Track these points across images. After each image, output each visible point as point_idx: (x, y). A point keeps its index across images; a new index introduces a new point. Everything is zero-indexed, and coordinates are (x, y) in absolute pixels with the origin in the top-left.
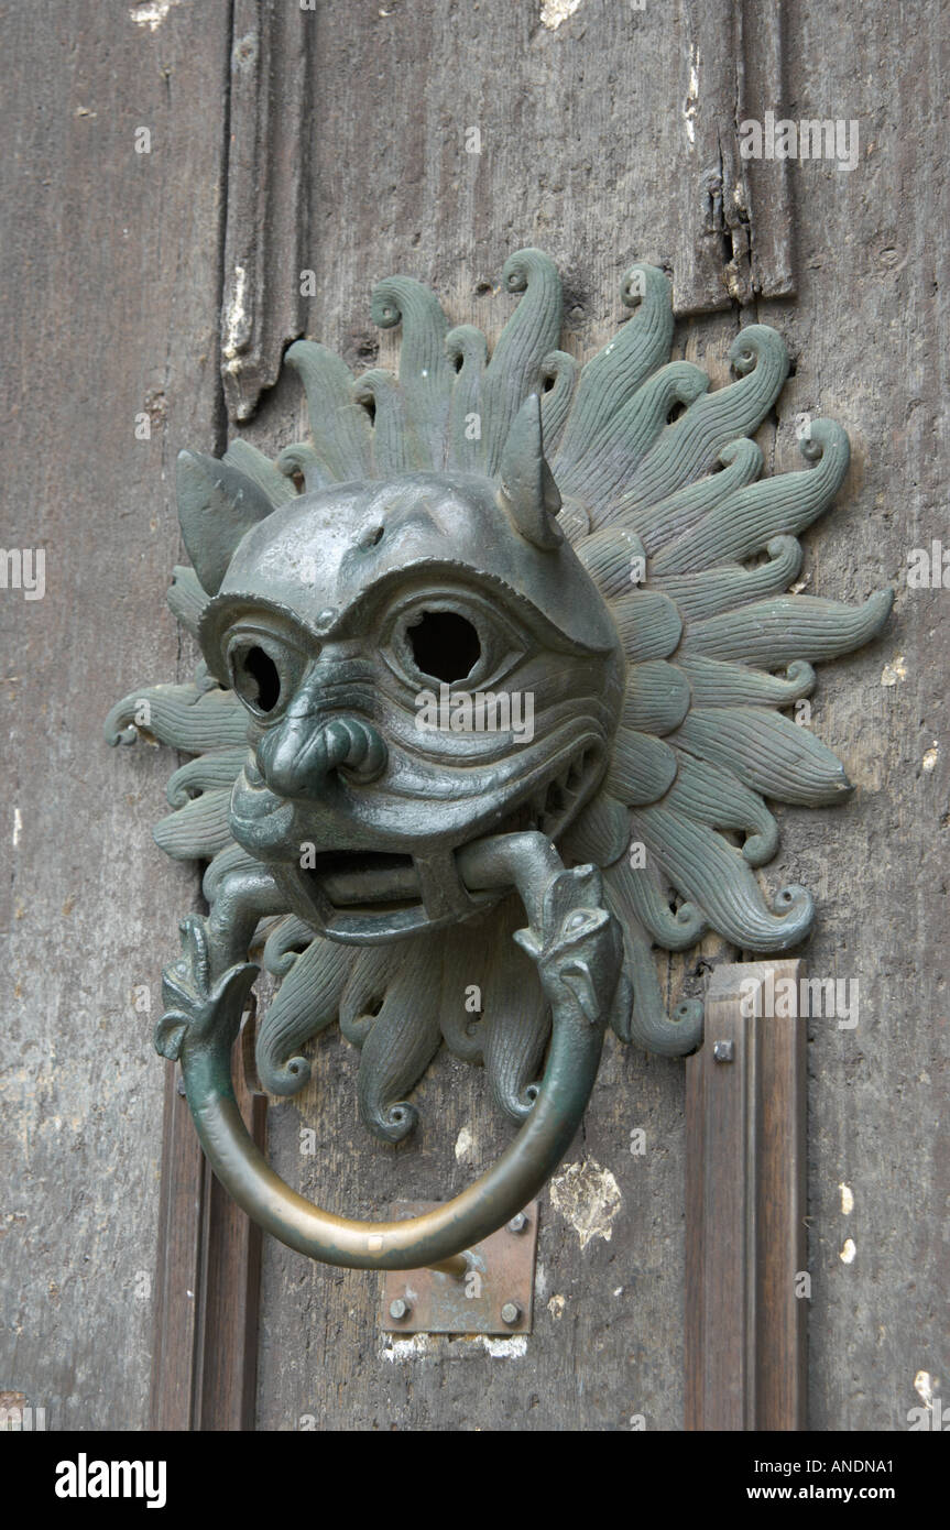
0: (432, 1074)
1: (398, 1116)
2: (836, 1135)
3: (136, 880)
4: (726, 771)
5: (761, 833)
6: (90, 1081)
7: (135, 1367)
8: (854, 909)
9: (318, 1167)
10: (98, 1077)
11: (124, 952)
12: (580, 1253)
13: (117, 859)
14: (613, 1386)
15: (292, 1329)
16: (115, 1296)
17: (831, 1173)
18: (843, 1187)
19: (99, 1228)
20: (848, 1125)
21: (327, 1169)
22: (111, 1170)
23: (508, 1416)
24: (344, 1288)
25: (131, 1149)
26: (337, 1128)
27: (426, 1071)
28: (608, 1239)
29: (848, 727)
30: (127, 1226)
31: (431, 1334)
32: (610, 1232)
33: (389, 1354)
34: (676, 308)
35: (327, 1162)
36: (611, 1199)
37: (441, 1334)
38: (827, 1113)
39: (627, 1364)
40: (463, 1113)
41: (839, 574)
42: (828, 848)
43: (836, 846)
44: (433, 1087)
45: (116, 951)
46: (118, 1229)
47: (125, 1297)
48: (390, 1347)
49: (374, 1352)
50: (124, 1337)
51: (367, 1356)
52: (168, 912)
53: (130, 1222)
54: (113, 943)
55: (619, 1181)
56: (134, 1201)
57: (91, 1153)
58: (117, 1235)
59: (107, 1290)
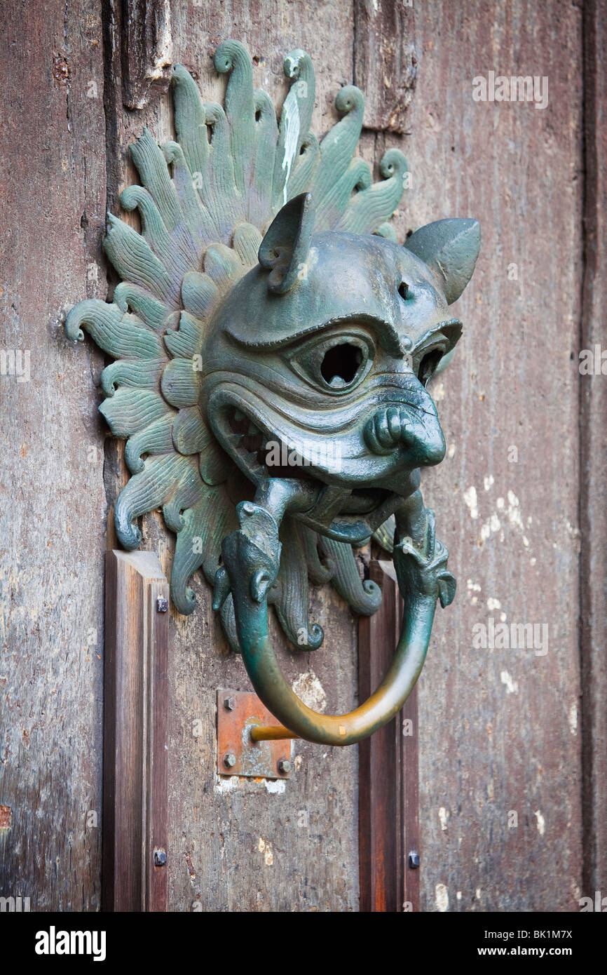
3: (65, 439)
6: (42, 585)
7: (78, 789)
9: (184, 663)
10: (49, 582)
11: (61, 492)
14: (321, 813)
16: (63, 741)
19: (51, 692)
21: (190, 664)
22: (59, 651)
23: (276, 829)
25: (69, 638)
30: (69, 692)
31: (240, 777)
33: (219, 789)
34: (367, 124)
36: (320, 698)
37: (244, 777)
39: (328, 799)
46: (63, 694)
50: (71, 770)
51: (209, 789)
52: (87, 468)
53: (71, 689)
55: (324, 687)
58: (63, 698)
59: (58, 737)
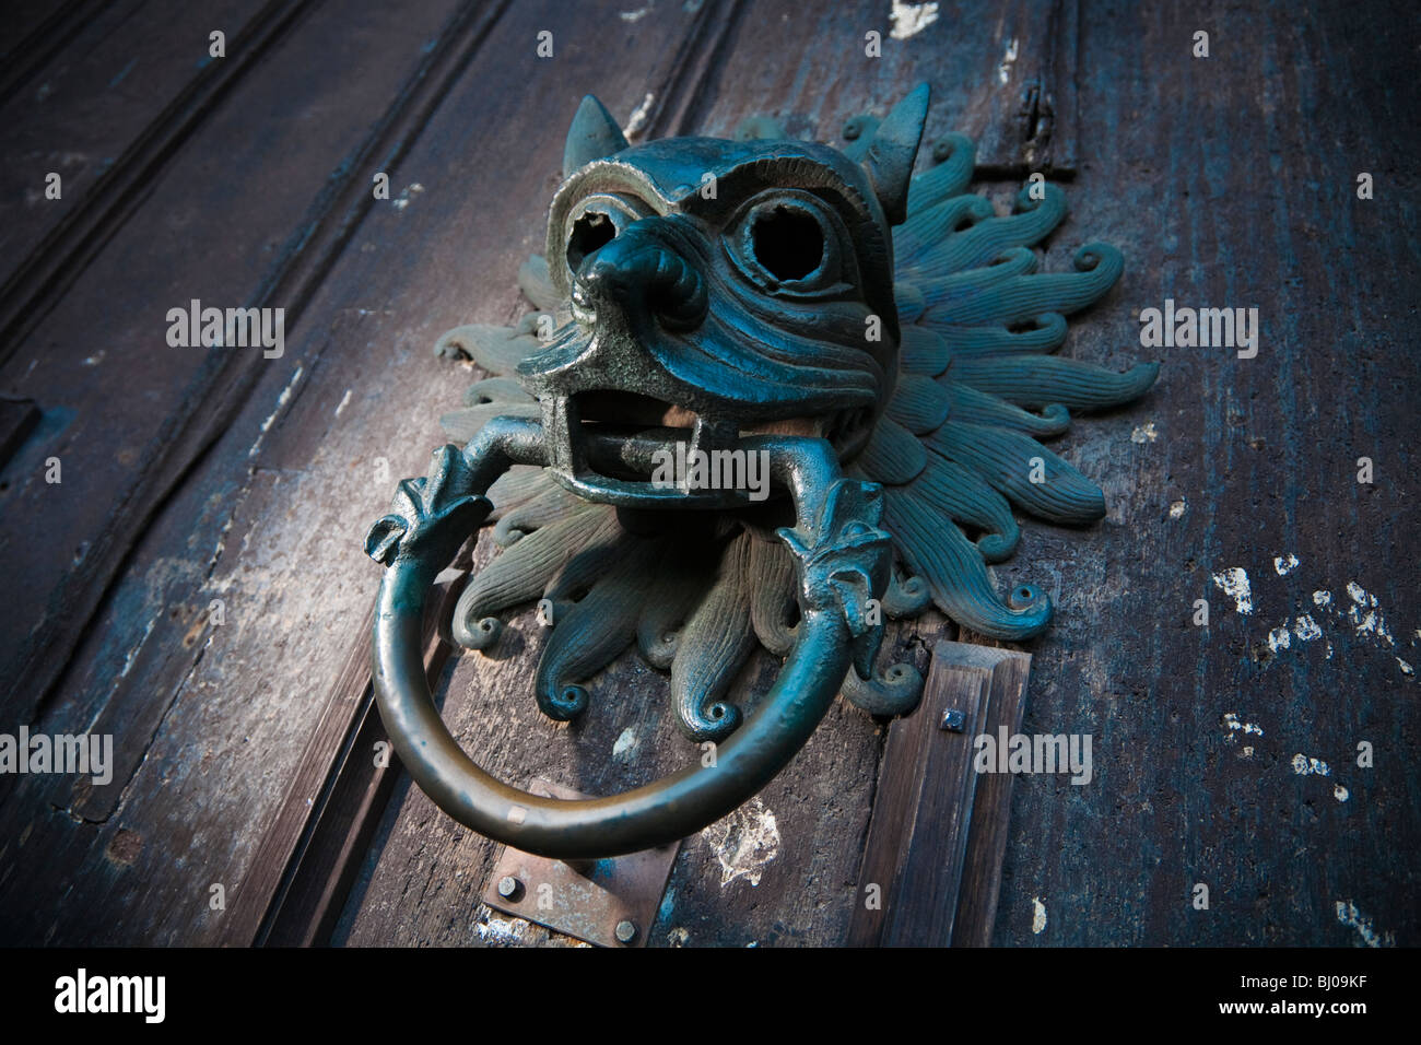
0: (613, 670)
1: (571, 696)
2: (1037, 842)
3: (414, 454)
4: (977, 474)
5: (1001, 533)
6: (313, 595)
7: (243, 851)
8: (1085, 623)
9: (476, 724)
10: (321, 593)
12: (719, 890)
13: (407, 438)
15: (396, 868)
16: (254, 780)
17: (1026, 882)
18: (1036, 901)
19: (266, 717)
20: (1051, 836)
21: (484, 727)
22: (298, 671)
24: (460, 846)
25: (321, 659)
26: (506, 693)
27: (609, 664)
28: (754, 884)
29: (1094, 468)
30: (290, 723)
31: (533, 923)
32: (759, 877)
33: (483, 929)
35: (486, 720)
36: (767, 843)
37: (543, 926)
38: (1031, 817)
40: (633, 713)
41: (1096, 355)
42: (1063, 563)
43: (1073, 562)
44: (610, 681)
45: (376, 503)
46: (281, 723)
47: (262, 785)
48: (485, 922)
49: (468, 922)
50: (246, 821)
51: (459, 923)
53: (294, 720)
54: (377, 496)
55: (781, 827)
56: (304, 704)
57: (288, 651)
58: (278, 728)
59: (250, 772)
